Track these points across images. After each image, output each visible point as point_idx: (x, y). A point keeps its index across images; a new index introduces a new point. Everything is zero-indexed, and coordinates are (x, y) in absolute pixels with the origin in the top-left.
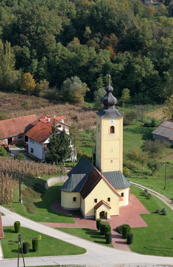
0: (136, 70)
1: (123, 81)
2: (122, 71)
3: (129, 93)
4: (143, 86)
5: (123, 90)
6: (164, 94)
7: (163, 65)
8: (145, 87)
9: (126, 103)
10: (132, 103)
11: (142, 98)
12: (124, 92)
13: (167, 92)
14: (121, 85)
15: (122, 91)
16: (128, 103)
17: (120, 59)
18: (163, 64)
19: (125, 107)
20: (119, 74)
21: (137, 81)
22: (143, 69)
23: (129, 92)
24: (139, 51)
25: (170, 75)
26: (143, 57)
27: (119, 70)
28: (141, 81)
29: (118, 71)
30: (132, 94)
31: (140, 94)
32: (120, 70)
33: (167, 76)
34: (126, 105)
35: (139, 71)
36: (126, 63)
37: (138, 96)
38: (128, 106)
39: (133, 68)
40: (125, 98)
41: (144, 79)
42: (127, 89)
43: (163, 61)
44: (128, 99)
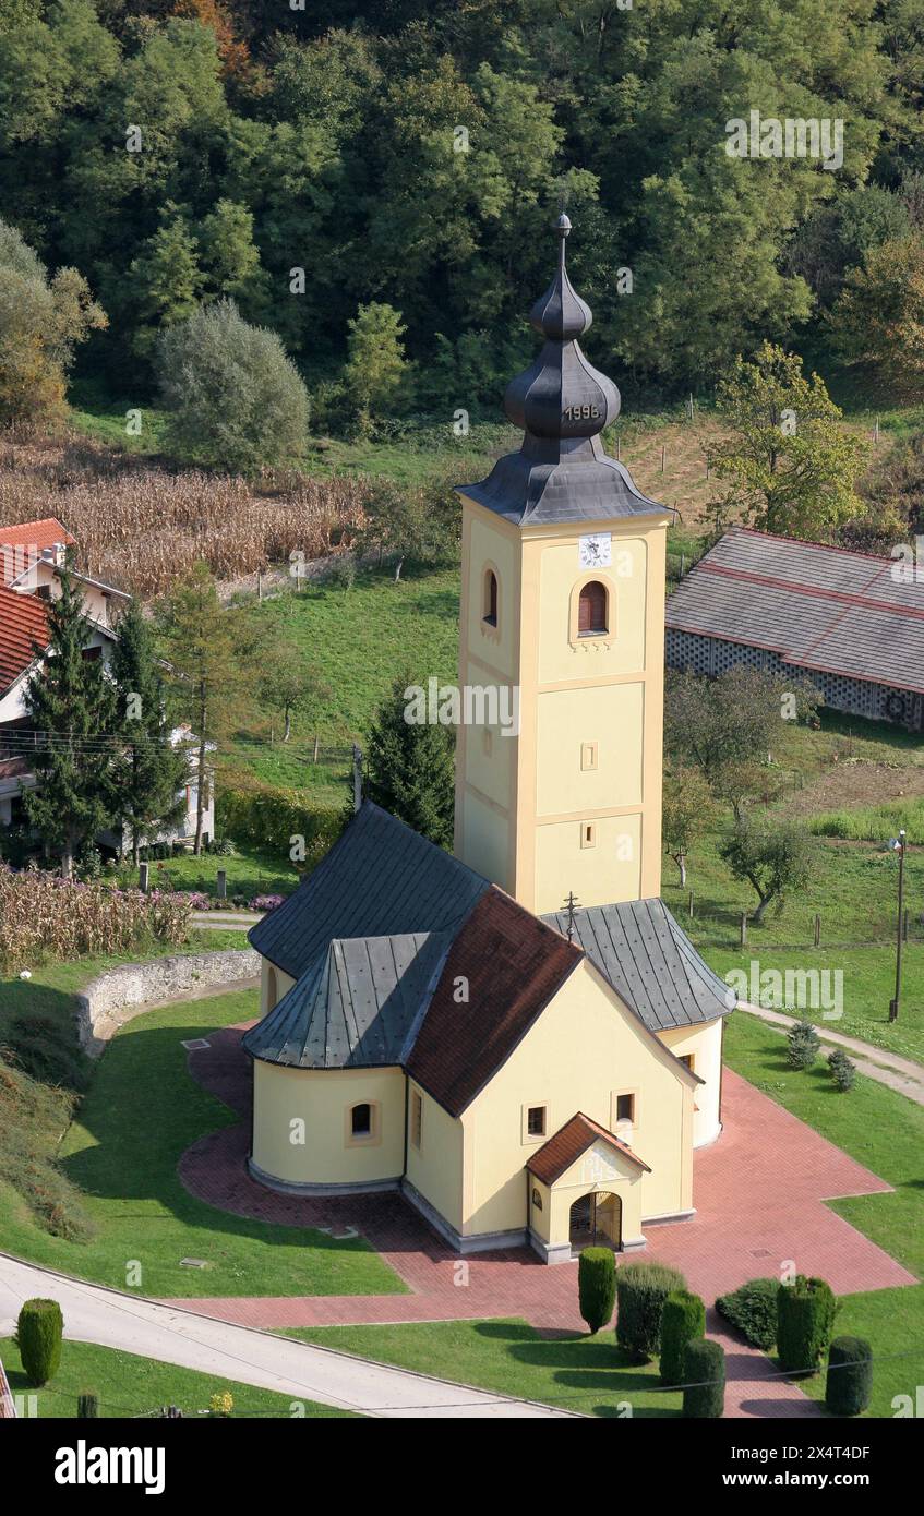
0: (436, 167)
1: (336, 251)
2: (324, 181)
3: (400, 339)
4: (488, 284)
5: (356, 318)
6: (649, 338)
7: (617, 129)
8: (499, 293)
9: (377, 407)
10: (418, 409)
11: (491, 375)
12: (363, 327)
13: (669, 323)
14: (325, 280)
15: (352, 323)
16: (394, 413)
17: (303, 90)
18: (613, 120)
19: (374, 440)
20: (305, 201)
21: (444, 248)
22: (485, 161)
23: (401, 330)
24: (412, 25)
25: (691, 197)
26: (477, 68)
27: (306, 172)
28: (469, 245)
29: (296, 175)
30: (415, 343)
31: (475, 343)
32: (316, 167)
33: (675, 205)
34: (379, 426)
35: (464, 177)
36: (343, 116)
37: (457, 357)
38: (395, 435)
39: (417, 156)
40: (374, 373)
41: (487, 231)
42: (386, 309)
43: (615, 103)
44: (396, 379)
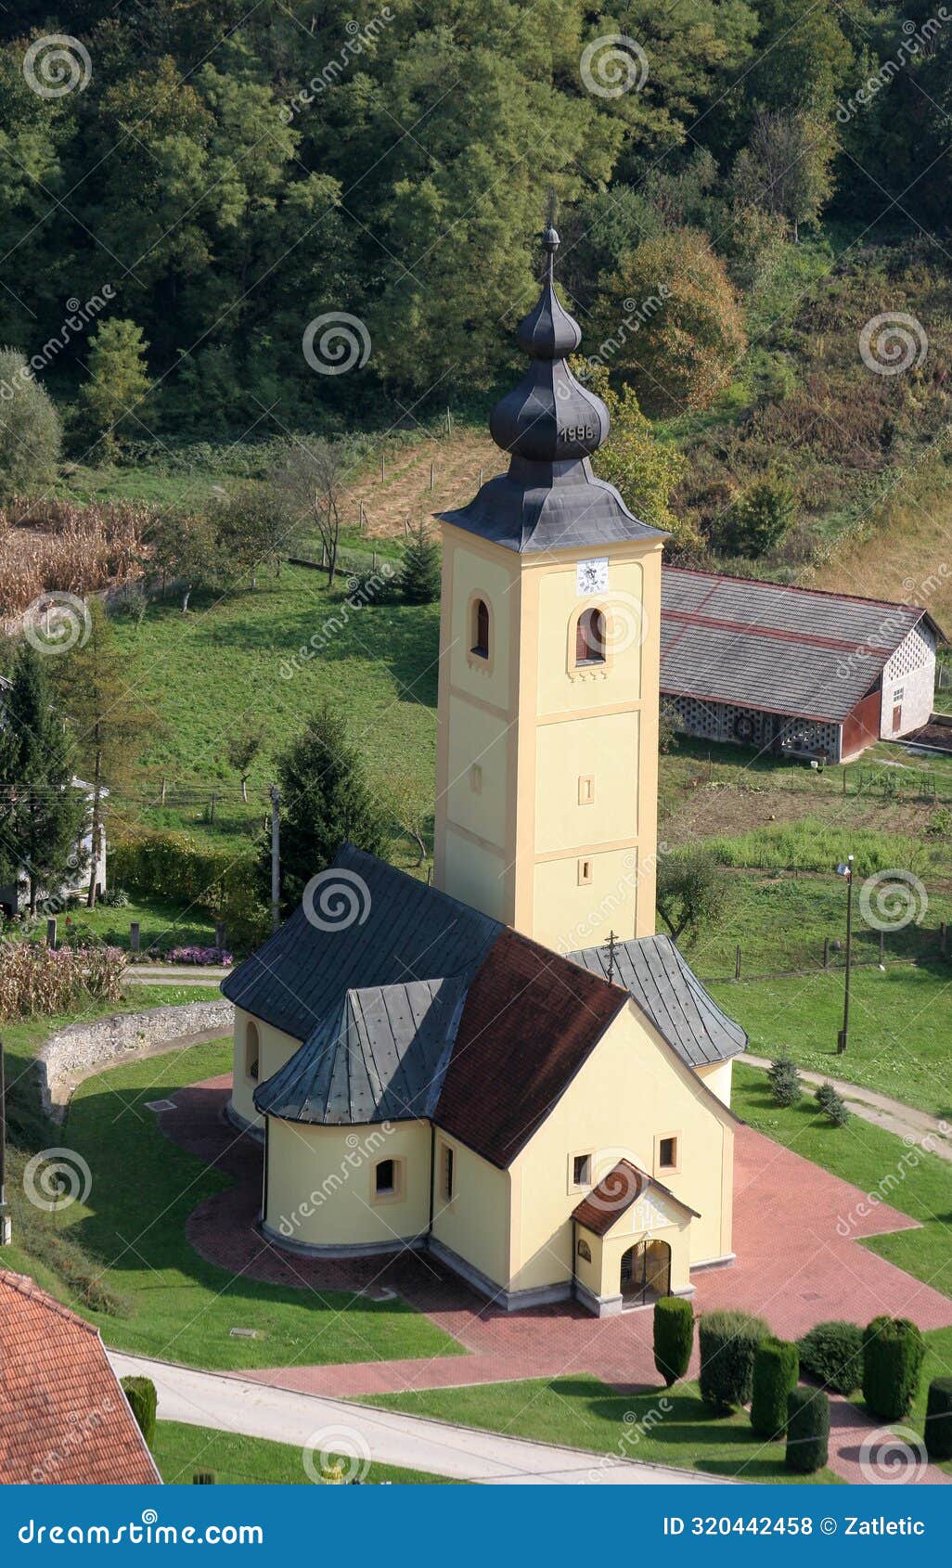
0: (168, 172)
1: (57, 264)
2: (42, 192)
3: (142, 357)
4: (223, 297)
5: (97, 335)
6: (403, 350)
7: (349, 131)
8: (235, 305)
9: (123, 430)
10: (160, 431)
11: (237, 392)
12: (105, 344)
13: (424, 335)
14: (48, 295)
15: (93, 341)
16: (140, 434)
17: (14, 95)
18: (346, 123)
19: (119, 463)
20: (24, 213)
21: (175, 259)
22: (222, 167)
23: (144, 347)
24: (104, 23)
25: (446, 202)
26: (199, 70)
27: (25, 181)
28: (204, 255)
29: (14, 185)
30: (156, 360)
31: (217, 358)
32: (35, 177)
33: (428, 210)
34: (125, 449)
35: (200, 183)
36: (56, 122)
37: (200, 374)
38: (142, 457)
39: (142, 161)
40: (118, 394)
41: (220, 240)
42: (129, 325)
43: (347, 102)
44: (140, 399)
